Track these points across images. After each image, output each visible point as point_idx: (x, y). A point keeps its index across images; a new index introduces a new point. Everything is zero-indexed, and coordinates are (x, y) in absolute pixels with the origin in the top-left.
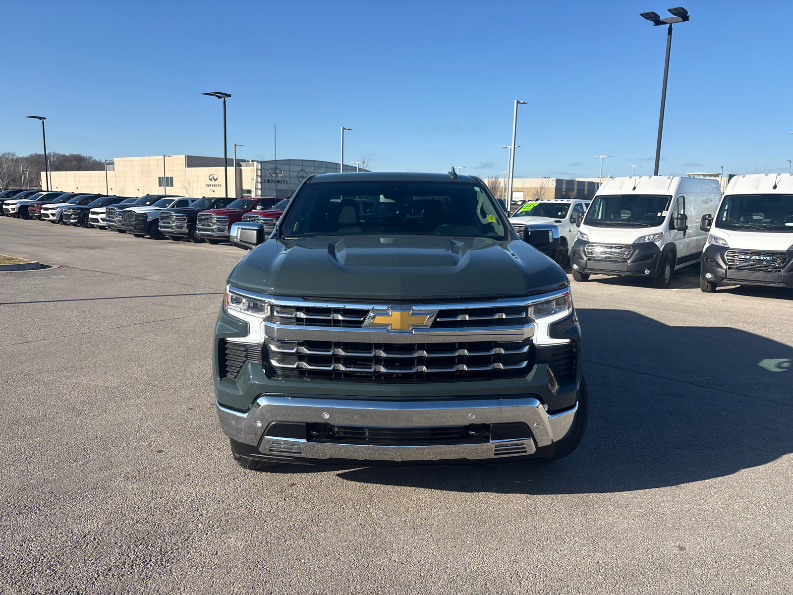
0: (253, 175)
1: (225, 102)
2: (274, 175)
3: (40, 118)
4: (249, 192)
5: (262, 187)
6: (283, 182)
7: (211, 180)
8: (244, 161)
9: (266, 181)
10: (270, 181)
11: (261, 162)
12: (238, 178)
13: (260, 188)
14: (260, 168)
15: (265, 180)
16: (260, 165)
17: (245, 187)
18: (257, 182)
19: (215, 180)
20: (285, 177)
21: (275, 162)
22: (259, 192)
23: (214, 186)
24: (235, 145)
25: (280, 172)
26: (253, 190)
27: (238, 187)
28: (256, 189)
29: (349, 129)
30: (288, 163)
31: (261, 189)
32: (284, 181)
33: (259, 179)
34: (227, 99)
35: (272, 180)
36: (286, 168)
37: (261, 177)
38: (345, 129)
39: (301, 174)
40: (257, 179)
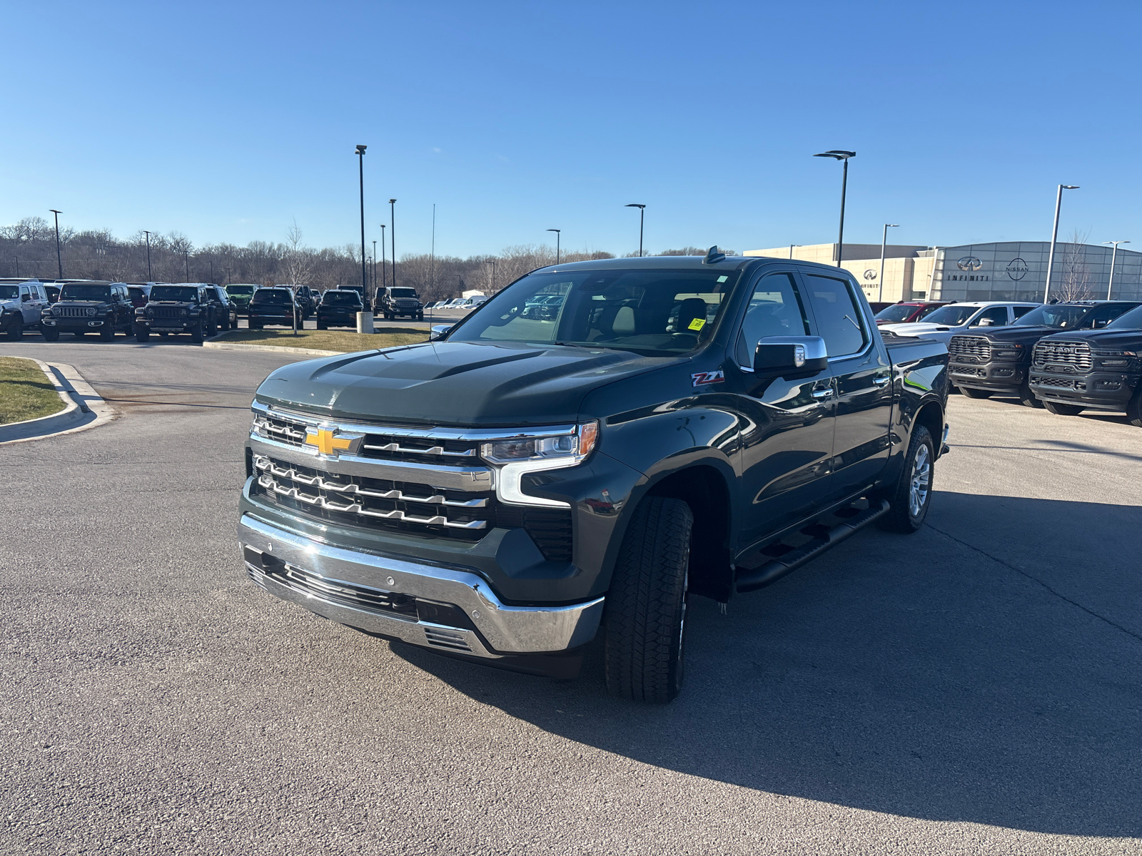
0: (930, 269)
1: (846, 163)
2: (966, 269)
3: (640, 206)
4: (922, 294)
5: (942, 287)
6: (980, 278)
7: (866, 278)
8: (924, 248)
9: (951, 278)
10: (958, 278)
11: (946, 250)
12: (909, 273)
13: (939, 288)
14: (942, 258)
15: (949, 276)
16: (943, 254)
17: (917, 287)
18: (935, 280)
19: (872, 278)
20: (984, 271)
21: (970, 248)
22: (937, 296)
23: (871, 286)
24: (886, 226)
25: (977, 263)
26: (928, 293)
27: (907, 287)
28: (933, 290)
29: (1072, 188)
30: (993, 248)
31: (941, 291)
32: (982, 277)
33: (940, 276)
34: (849, 159)
35: (961, 277)
36: (990, 256)
37: (943, 271)
38: (1066, 187)
39: (1014, 265)
40: (935, 274)
